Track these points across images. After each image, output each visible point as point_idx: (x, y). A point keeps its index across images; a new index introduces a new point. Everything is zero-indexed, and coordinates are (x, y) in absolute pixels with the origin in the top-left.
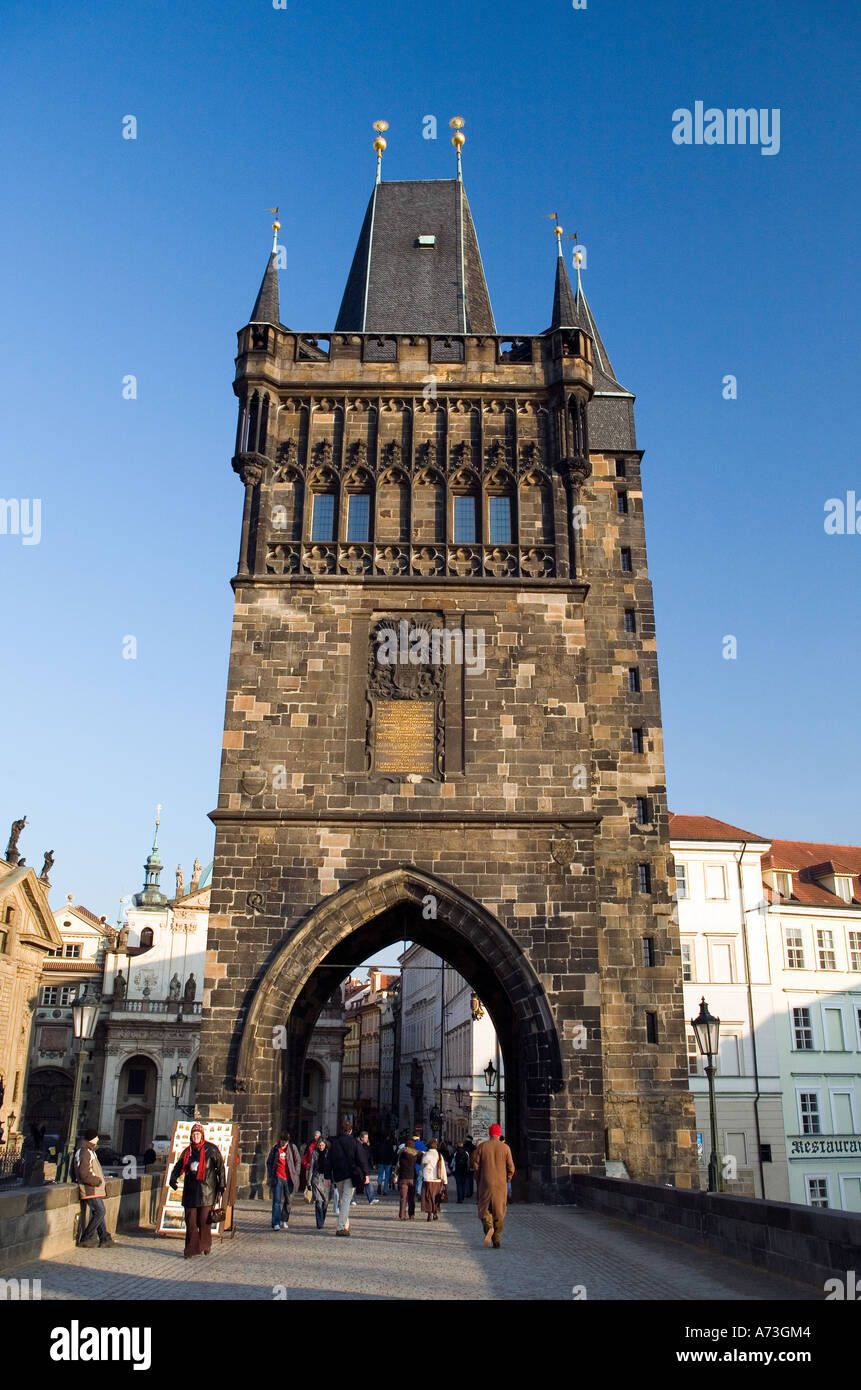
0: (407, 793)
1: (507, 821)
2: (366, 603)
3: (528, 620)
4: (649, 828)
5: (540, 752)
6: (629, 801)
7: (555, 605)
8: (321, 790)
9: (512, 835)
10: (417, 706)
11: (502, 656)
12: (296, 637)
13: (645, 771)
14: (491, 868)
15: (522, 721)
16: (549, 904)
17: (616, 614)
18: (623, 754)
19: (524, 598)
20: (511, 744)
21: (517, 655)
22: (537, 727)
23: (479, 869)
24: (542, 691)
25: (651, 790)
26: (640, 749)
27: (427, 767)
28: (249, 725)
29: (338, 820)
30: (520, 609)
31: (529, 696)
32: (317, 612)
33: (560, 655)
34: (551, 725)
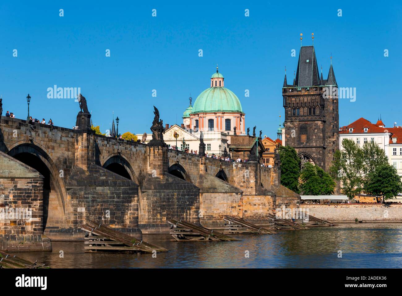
0: (304, 145)
1: (314, 147)
2: (299, 123)
3: (317, 124)
4: (334, 145)
5: (317, 140)
6: (332, 142)
7: (319, 122)
8: (295, 145)
9: (314, 149)
10: (305, 135)
11: (313, 129)
12: (292, 128)
13: (334, 138)
14: (312, 152)
15: (316, 136)
16: (318, 156)
17: (331, 118)
18: (332, 136)
19: (316, 122)
20: (314, 139)
21: (315, 129)
22: (317, 137)
23: (311, 152)
24: (318, 133)
25: (335, 141)
26: (334, 136)
27: (306, 142)
28: (287, 138)
29: (297, 148)
30: (316, 123)
31: (316, 133)
32: (294, 125)
33: (320, 129)
34: (319, 137)
